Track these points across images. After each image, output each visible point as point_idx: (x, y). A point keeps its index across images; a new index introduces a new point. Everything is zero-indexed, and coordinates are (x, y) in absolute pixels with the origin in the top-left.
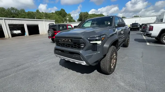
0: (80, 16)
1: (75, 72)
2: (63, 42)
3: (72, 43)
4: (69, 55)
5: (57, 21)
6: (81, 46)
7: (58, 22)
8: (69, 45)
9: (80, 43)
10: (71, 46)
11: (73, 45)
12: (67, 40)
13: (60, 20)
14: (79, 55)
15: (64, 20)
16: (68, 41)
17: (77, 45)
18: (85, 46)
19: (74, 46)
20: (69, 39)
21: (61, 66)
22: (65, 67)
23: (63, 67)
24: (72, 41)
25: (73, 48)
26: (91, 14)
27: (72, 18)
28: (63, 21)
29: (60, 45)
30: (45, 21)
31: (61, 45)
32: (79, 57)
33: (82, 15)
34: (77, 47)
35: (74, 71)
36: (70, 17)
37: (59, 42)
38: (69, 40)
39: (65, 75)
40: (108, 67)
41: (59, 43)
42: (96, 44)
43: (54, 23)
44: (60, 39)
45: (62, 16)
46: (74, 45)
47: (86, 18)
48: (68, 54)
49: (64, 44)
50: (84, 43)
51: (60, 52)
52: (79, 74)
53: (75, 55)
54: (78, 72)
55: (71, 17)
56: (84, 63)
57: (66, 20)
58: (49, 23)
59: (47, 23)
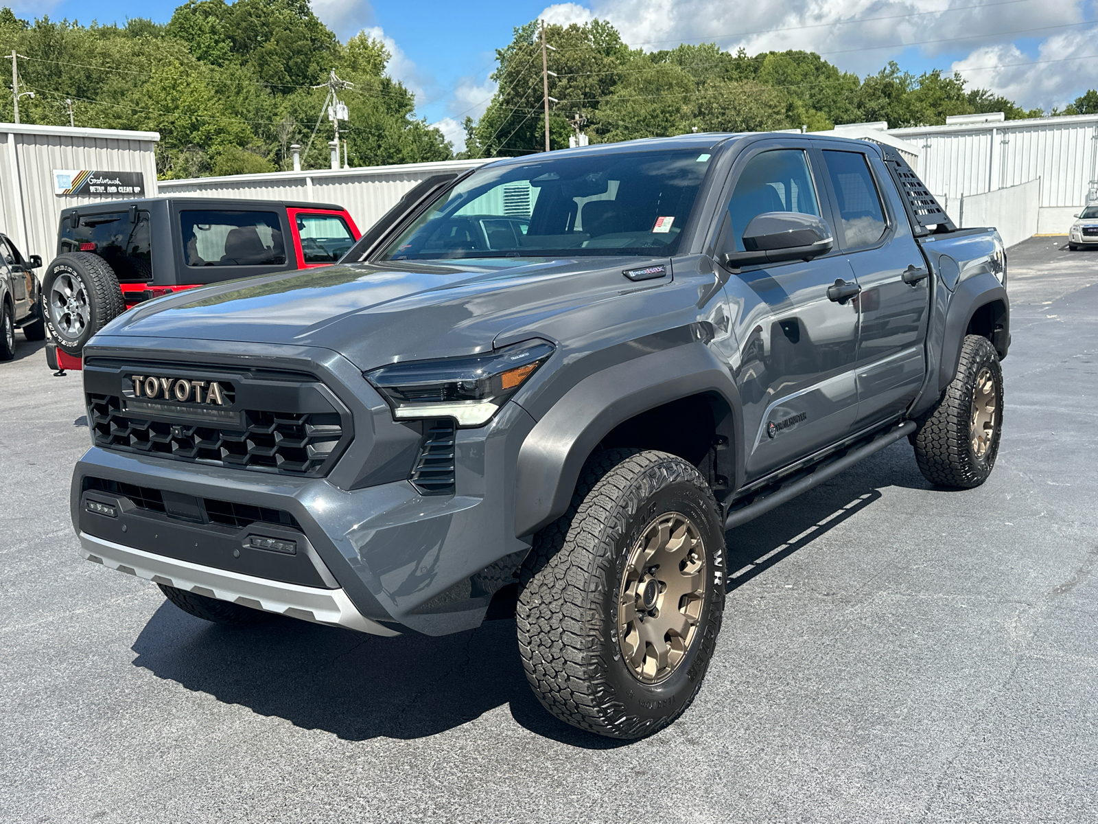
0: (512, 76)
1: (288, 724)
2: (154, 410)
3: (235, 420)
4: (212, 531)
5: (196, 136)
6: (313, 440)
7: (200, 156)
8: (208, 433)
9: (299, 416)
10: (226, 444)
11: (240, 434)
12: (193, 388)
13: (235, 125)
14: (289, 532)
15: (286, 124)
16: (204, 398)
17: (278, 438)
18: (345, 441)
19: (251, 445)
20: (208, 382)
21: (147, 675)
22: (191, 685)
23: (170, 682)
24: (232, 398)
25: (241, 466)
26: (656, 58)
27: (398, 101)
28: (271, 137)
29: (126, 442)
30: (20, 138)
31: (142, 436)
32: (291, 548)
33: (536, 68)
34: (282, 451)
35: (276, 720)
36: (368, 87)
37: (117, 407)
38: (205, 390)
39: (170, 757)
40: (580, 656)
41: (122, 422)
42: (449, 423)
43: (144, 163)
44: (129, 375)
45: (263, 63)
46: (253, 437)
47: (594, 105)
48: (198, 529)
49: (162, 428)
50: (334, 418)
51: (125, 504)
52: (322, 741)
53: (256, 527)
54: (305, 720)
55: (386, 84)
56: (333, 607)
57: (310, 124)
58: (77, 172)
59: (56, 172)
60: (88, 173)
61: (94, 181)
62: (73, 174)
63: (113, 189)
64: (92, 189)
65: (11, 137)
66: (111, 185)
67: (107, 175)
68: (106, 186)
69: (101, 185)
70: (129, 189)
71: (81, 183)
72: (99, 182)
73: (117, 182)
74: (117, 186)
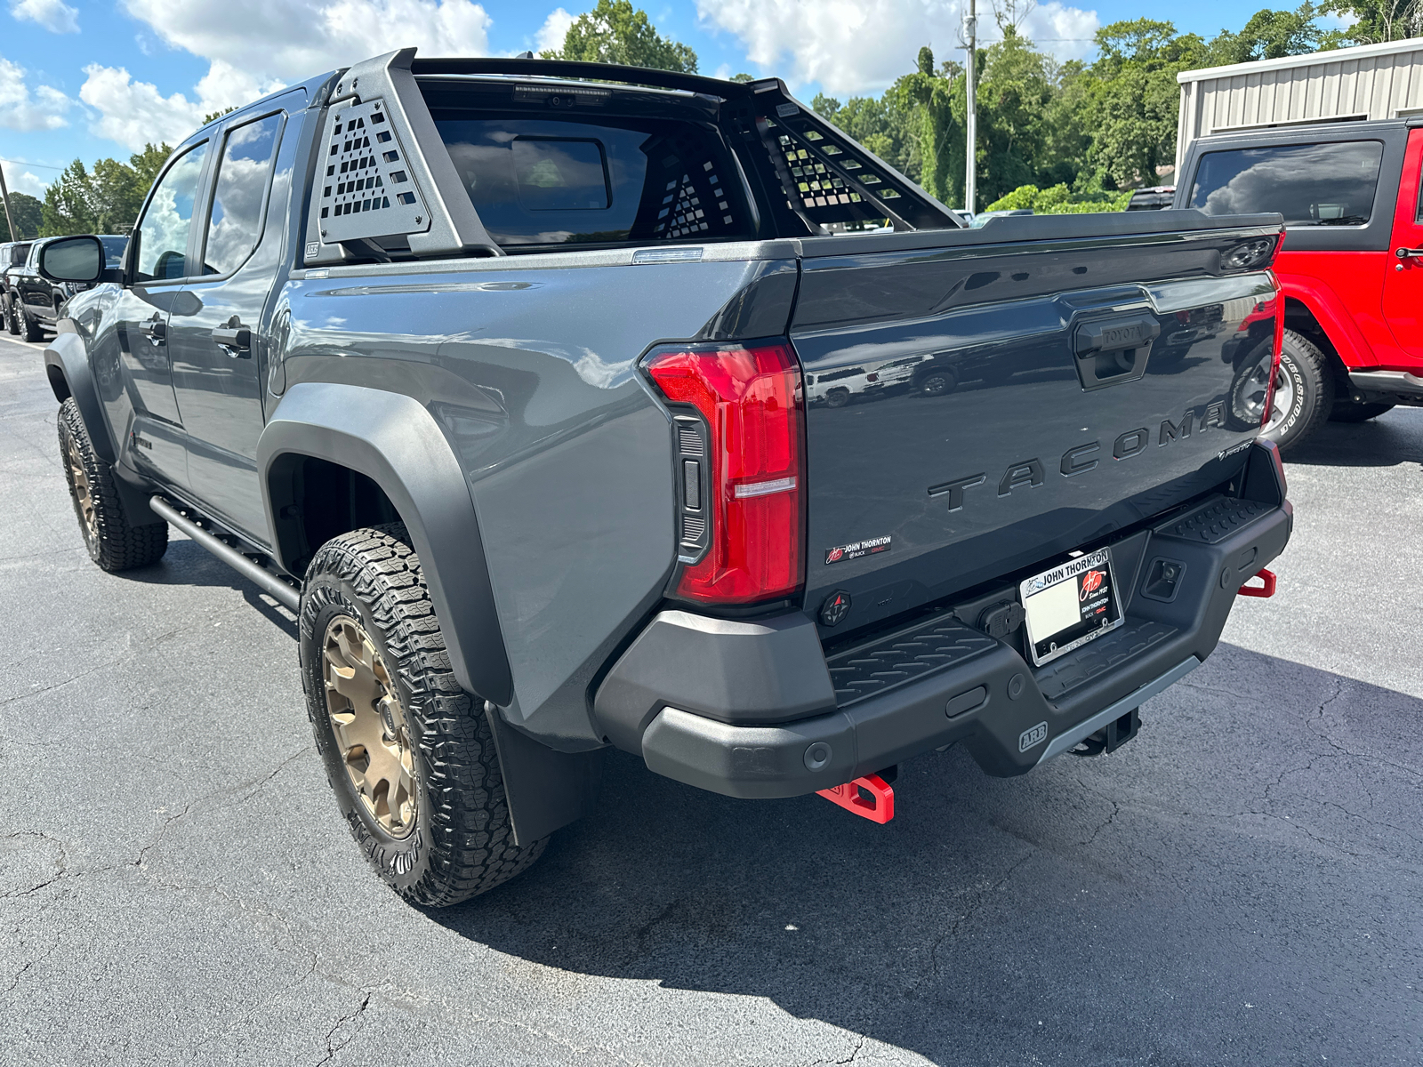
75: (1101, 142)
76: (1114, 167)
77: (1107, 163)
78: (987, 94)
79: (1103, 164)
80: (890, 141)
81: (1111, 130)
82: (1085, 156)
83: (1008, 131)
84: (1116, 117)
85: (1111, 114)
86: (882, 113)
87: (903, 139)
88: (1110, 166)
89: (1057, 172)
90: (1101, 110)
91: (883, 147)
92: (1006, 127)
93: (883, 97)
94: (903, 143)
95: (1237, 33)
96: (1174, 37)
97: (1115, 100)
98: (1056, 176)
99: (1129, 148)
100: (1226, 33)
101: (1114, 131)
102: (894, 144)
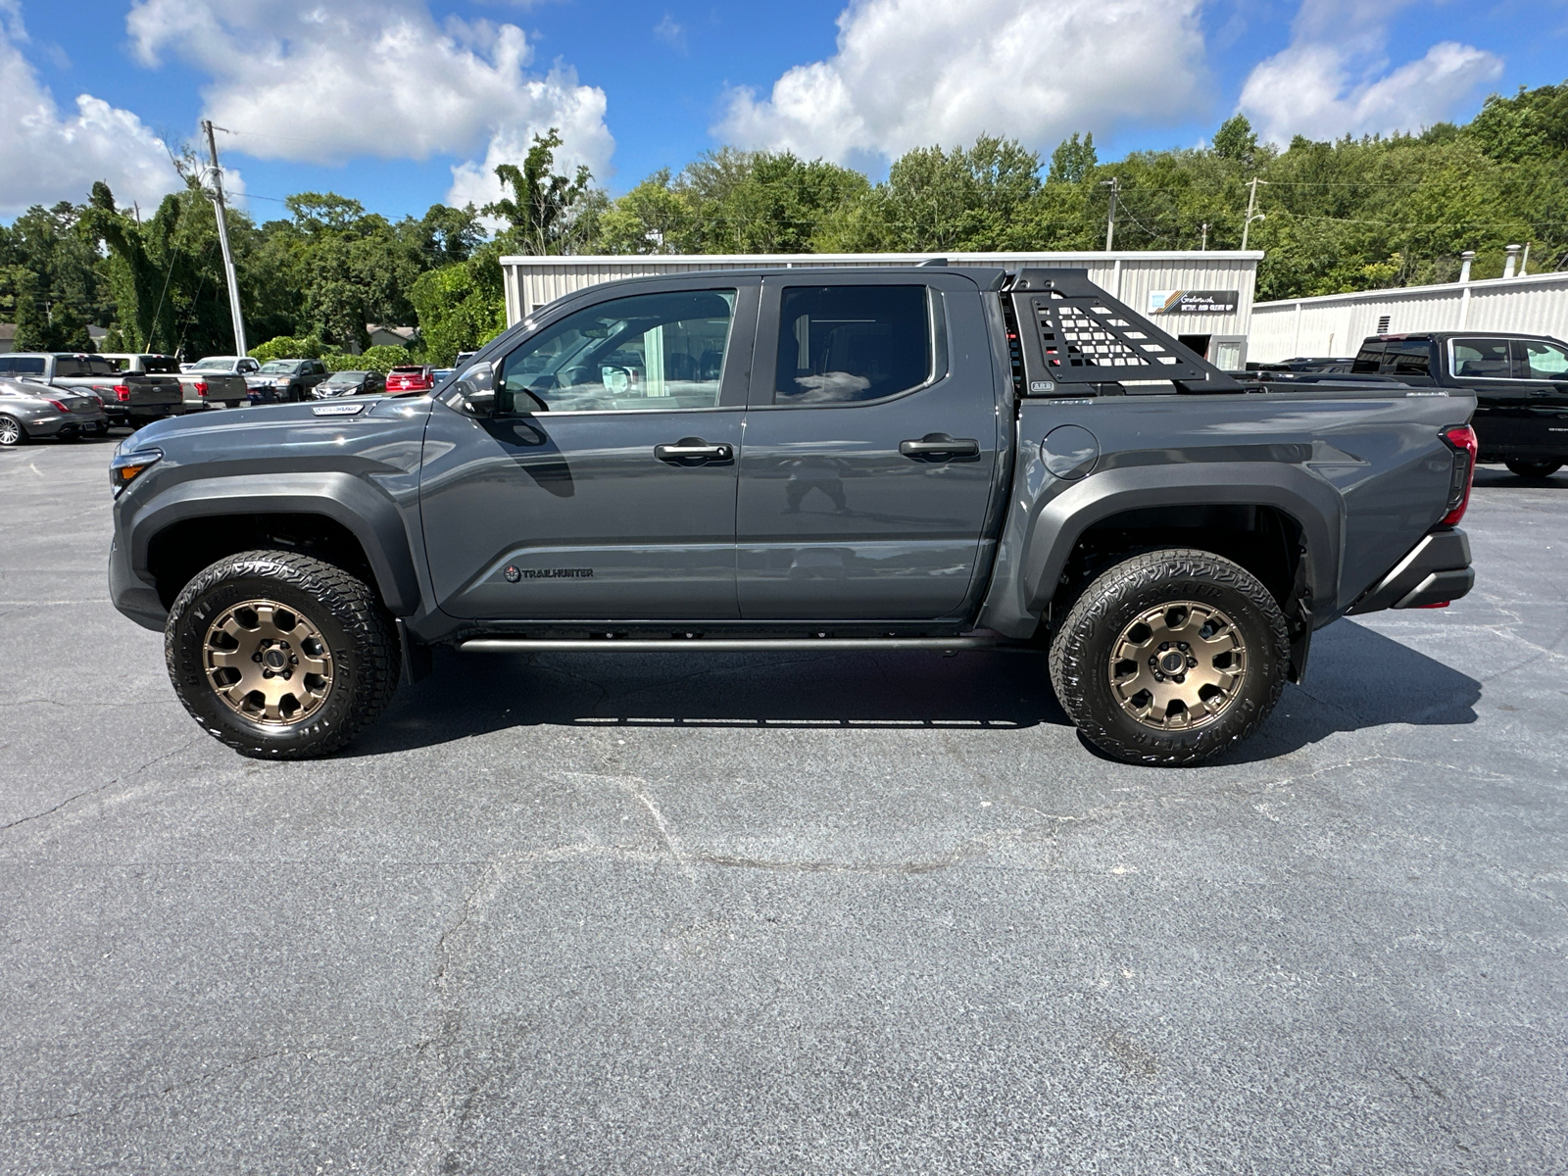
43: (1243, 281)
58: (1173, 292)
59: (1152, 293)
60: (1184, 293)
61: (1187, 300)
62: (1168, 294)
63: (1205, 308)
64: (1184, 308)
65: (1118, 264)
66: (1203, 304)
67: (1200, 294)
68: (1198, 304)
69: (1193, 303)
70: (1221, 307)
71: (1175, 302)
72: (1191, 301)
73: (1210, 300)
74: (1209, 304)
75: (314, 299)
76: (331, 323)
77: (324, 319)
78: (185, 241)
79: (319, 321)
80: (35, 274)
81: (324, 290)
82: (299, 310)
83: (213, 280)
84: (325, 278)
85: (321, 275)
86: (16, 242)
87: (53, 274)
88: (327, 322)
89: (273, 324)
90: (310, 271)
91: (26, 281)
92: (212, 277)
93: (15, 225)
94: (53, 278)
95: (420, 221)
96: (364, 215)
97: (323, 264)
98: (272, 328)
99: (343, 308)
100: (410, 218)
101: (327, 291)
102: (39, 278)
